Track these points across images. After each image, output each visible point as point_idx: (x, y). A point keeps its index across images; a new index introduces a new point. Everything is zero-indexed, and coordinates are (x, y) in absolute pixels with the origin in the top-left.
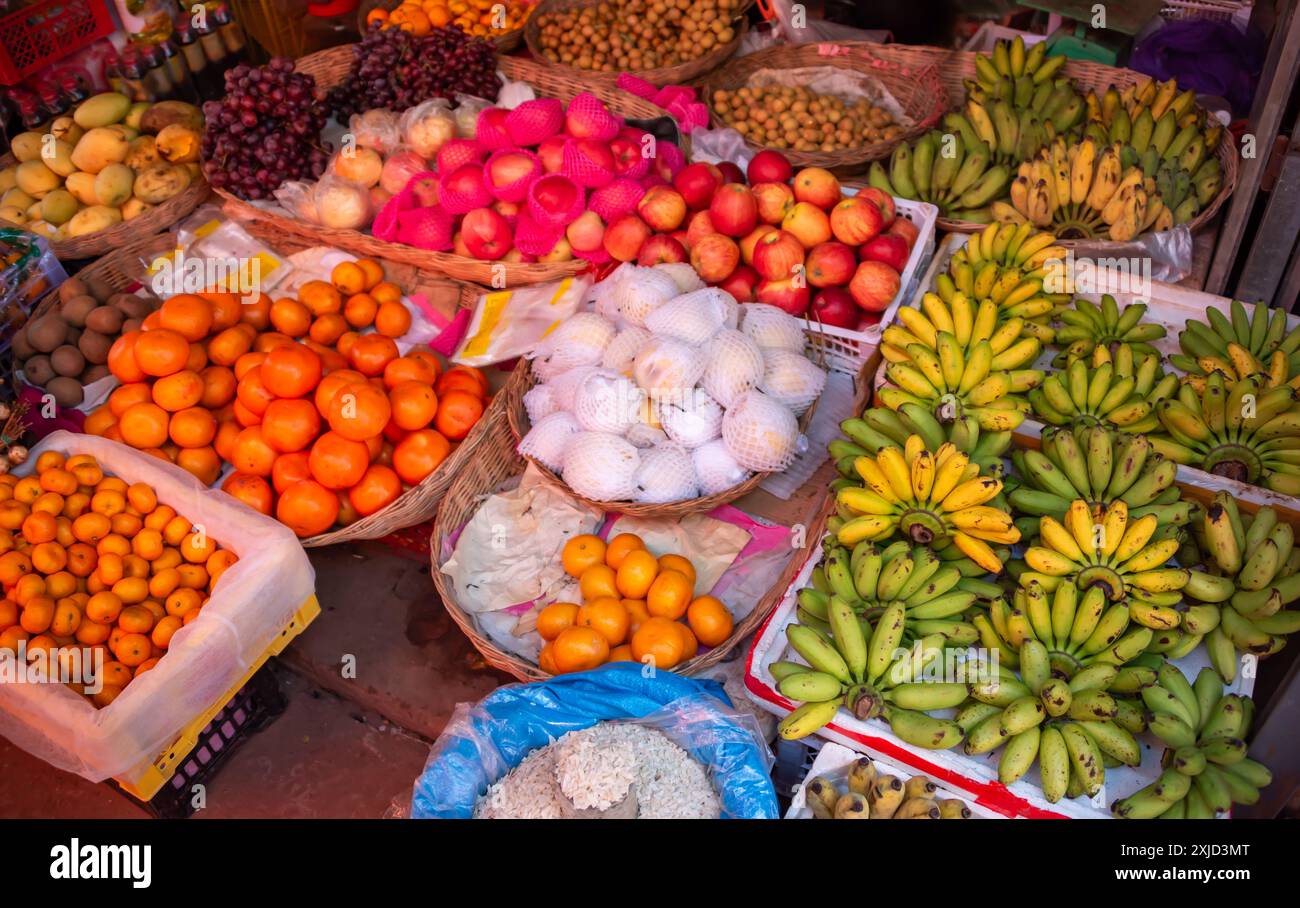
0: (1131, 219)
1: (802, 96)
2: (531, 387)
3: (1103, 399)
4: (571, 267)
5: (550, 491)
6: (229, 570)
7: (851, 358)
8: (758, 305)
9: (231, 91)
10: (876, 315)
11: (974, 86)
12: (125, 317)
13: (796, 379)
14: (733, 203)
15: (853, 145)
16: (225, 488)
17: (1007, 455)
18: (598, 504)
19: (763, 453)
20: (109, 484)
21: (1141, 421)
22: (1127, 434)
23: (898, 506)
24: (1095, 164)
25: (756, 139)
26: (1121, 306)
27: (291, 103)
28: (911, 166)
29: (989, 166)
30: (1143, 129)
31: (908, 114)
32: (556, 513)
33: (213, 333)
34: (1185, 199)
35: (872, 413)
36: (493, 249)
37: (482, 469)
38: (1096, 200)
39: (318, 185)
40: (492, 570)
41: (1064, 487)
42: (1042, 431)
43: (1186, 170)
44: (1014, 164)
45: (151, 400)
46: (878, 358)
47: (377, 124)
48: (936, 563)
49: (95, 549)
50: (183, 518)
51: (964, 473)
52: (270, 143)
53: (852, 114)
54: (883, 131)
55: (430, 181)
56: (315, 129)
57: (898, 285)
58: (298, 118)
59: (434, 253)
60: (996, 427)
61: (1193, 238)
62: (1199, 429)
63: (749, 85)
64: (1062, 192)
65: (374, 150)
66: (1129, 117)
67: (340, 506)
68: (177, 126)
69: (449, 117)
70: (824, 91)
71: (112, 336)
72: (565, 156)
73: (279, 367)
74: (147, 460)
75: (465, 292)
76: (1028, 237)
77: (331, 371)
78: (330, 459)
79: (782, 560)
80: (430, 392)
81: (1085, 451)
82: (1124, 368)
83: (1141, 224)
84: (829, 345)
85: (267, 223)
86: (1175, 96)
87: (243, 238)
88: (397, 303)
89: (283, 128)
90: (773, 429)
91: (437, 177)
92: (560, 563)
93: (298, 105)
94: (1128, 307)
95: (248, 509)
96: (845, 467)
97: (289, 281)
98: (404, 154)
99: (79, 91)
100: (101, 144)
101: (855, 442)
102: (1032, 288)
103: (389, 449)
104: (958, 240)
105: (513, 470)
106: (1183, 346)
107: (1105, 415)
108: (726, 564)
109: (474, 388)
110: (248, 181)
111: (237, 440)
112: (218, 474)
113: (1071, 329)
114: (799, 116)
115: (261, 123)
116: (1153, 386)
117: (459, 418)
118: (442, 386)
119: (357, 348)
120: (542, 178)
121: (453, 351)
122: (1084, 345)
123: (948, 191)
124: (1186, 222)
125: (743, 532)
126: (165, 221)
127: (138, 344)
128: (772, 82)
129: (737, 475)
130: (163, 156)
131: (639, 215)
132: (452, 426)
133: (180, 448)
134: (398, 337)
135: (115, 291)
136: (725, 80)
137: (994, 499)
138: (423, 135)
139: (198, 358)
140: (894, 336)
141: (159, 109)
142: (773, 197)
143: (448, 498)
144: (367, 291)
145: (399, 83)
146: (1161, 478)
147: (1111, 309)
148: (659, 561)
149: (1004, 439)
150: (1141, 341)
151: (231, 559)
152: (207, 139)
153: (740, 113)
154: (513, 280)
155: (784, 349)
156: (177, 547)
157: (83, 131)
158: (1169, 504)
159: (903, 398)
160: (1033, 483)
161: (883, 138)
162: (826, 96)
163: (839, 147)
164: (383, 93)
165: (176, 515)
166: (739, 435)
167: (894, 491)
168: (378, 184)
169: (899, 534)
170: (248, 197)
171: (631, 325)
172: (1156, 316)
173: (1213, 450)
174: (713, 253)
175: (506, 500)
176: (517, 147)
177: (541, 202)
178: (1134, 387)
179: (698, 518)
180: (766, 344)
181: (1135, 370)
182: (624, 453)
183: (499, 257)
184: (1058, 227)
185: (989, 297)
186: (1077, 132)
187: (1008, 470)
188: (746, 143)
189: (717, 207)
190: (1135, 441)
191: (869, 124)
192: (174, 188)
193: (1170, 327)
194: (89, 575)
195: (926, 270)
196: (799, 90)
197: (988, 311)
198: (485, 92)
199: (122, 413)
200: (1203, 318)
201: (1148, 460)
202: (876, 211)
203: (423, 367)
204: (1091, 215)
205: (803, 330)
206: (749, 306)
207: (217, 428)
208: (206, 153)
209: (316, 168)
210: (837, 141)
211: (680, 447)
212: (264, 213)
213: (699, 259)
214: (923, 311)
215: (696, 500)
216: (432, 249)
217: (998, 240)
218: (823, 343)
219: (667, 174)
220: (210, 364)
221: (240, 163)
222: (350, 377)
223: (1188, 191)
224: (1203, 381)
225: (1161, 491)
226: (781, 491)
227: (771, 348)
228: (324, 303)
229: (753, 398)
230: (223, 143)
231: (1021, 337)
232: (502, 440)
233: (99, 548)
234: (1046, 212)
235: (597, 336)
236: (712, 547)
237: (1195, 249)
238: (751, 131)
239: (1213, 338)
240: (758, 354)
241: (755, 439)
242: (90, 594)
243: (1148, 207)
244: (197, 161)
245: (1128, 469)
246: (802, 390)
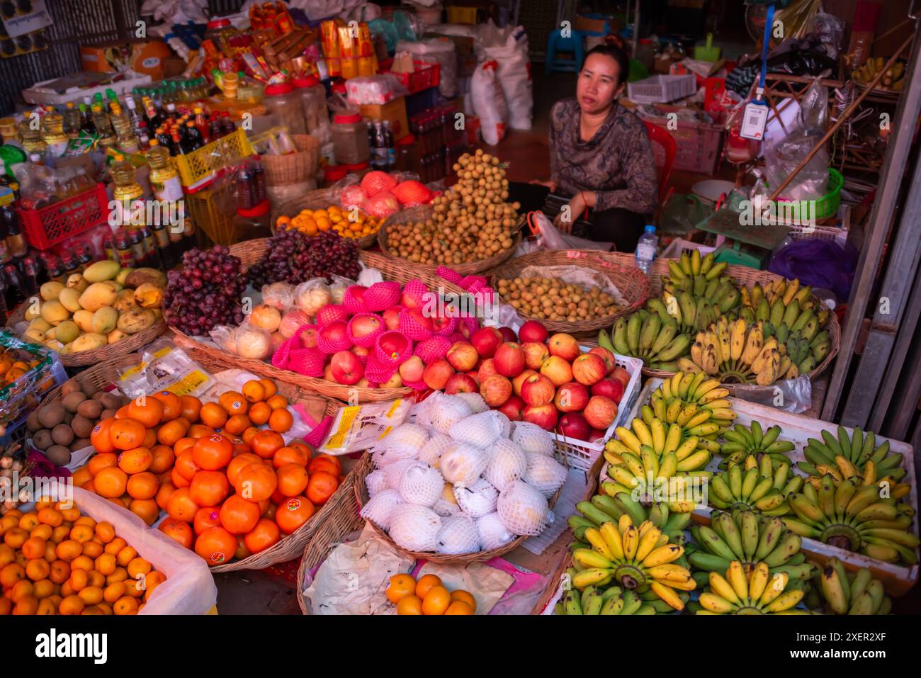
0: (770, 371)
1: (555, 284)
2: (370, 471)
3: (752, 491)
4: (400, 392)
5: (380, 543)
6: (160, 586)
7: (585, 460)
8: (524, 423)
9: (187, 265)
10: (602, 432)
11: (666, 281)
12: (104, 408)
13: (547, 473)
14: (509, 355)
15: (588, 318)
16: (161, 528)
17: (688, 528)
18: (412, 553)
19: (524, 523)
20: (83, 521)
21: (778, 507)
22: (768, 516)
23: (614, 562)
24: (746, 334)
25: (525, 312)
26: (764, 428)
27: (225, 275)
28: (626, 332)
29: (677, 334)
30: (778, 310)
31: (625, 297)
32: (383, 558)
33: (162, 423)
34: (806, 358)
35: (598, 498)
36: (350, 378)
37: (335, 525)
38: (747, 358)
39: (238, 330)
40: (337, 595)
41: (725, 551)
42: (711, 513)
43: (806, 339)
44: (693, 332)
45: (117, 466)
46: (602, 460)
47: (279, 292)
48: (639, 603)
49: (70, 565)
50: (132, 547)
51: (658, 541)
52: (209, 300)
53: (588, 297)
54: (608, 308)
55: (312, 331)
56: (239, 293)
57: (616, 412)
58: (228, 284)
59: (311, 378)
60: (680, 510)
61: (812, 383)
62: (817, 514)
63: (522, 276)
64: (725, 352)
65: (276, 308)
66: (769, 303)
67: (238, 545)
68: (149, 284)
69: (326, 289)
70: (570, 281)
71: (95, 420)
72: (400, 320)
73: (205, 450)
74: (110, 506)
75: (330, 405)
76: (703, 382)
77: (239, 454)
78: (235, 513)
79: (535, 597)
80: (304, 471)
81: (740, 528)
82: (766, 470)
83: (777, 374)
84: (570, 450)
85: (202, 351)
86: (799, 290)
87: (185, 360)
88: (284, 409)
89: (218, 290)
90: (531, 506)
91: (317, 328)
92: (384, 593)
93: (229, 276)
94: (769, 429)
95: (175, 543)
96: (579, 535)
97: (213, 390)
98: (296, 312)
99: (86, 256)
100: (100, 293)
101: (586, 517)
102: (705, 415)
103: (273, 508)
104: (657, 382)
105: (356, 527)
106: (807, 457)
107: (754, 503)
108: (496, 598)
109: (332, 470)
110: (192, 323)
111: (172, 496)
112: (157, 518)
113: (731, 443)
114: (553, 298)
115: (205, 286)
116: (786, 484)
117: (322, 490)
118: (312, 467)
119: (257, 439)
120: (385, 333)
121: (320, 444)
122: (740, 455)
123: (650, 350)
124: (807, 372)
125: (509, 576)
126: (135, 345)
127: (112, 428)
128: (537, 274)
129: (506, 537)
130: (138, 303)
131: (447, 359)
132: (317, 494)
133: (133, 499)
134: (283, 432)
135: (98, 390)
136: (506, 273)
137: (679, 559)
138: (309, 301)
139: (151, 439)
140: (613, 446)
141: (139, 272)
142: (535, 352)
143: (311, 544)
144: (265, 400)
145: (295, 265)
146: (791, 547)
147: (757, 431)
148: (451, 594)
149: (686, 517)
150: (779, 452)
151: (161, 578)
152: (167, 293)
153: (515, 295)
154: (363, 399)
155: (540, 453)
156: (125, 567)
157: (89, 284)
158: (798, 565)
159: (619, 489)
160: (705, 548)
161: (608, 314)
162: (571, 284)
163: (579, 318)
164: (285, 271)
165: (126, 545)
166: (508, 510)
167: (611, 552)
168: (277, 330)
169: (614, 582)
170: (191, 333)
171: (439, 433)
172: (787, 435)
173: (827, 528)
174: (495, 387)
175: (350, 547)
176: (370, 312)
177: (384, 349)
178: (773, 484)
179: (479, 565)
180: (528, 449)
181: (774, 471)
182: (430, 519)
183: (354, 383)
184: (722, 375)
185: (676, 422)
186: (734, 313)
187: (689, 538)
188: (518, 314)
189: (499, 356)
190: (773, 522)
191: (599, 304)
192: (143, 324)
193: (798, 443)
194: (64, 583)
195: (635, 401)
196: (553, 280)
197: (675, 432)
198: (350, 274)
199: (97, 472)
200: (819, 437)
201: (782, 534)
202: (602, 362)
203: (300, 454)
204: (744, 368)
205: (553, 440)
206: (517, 423)
207: (159, 487)
208: (167, 303)
209: (237, 318)
210: (578, 315)
211: (469, 517)
212: (201, 345)
213: (486, 390)
214: (632, 430)
215: (478, 553)
216: (310, 375)
217: (683, 383)
218: (566, 449)
219: (467, 333)
220: (158, 443)
221: (188, 311)
222: (251, 458)
223: (808, 352)
224: (820, 481)
225: (791, 556)
226: (536, 550)
227: (531, 452)
228: (236, 406)
229: (519, 485)
230: (179, 298)
231: (698, 449)
232: (349, 506)
233: (73, 565)
234: (714, 365)
235: (416, 440)
236: (488, 586)
237: (813, 390)
238: (522, 306)
239: (825, 451)
240: (522, 455)
241: (518, 513)
242: (63, 597)
243: (781, 363)
244: (160, 308)
245: (769, 541)
246: (551, 481)
